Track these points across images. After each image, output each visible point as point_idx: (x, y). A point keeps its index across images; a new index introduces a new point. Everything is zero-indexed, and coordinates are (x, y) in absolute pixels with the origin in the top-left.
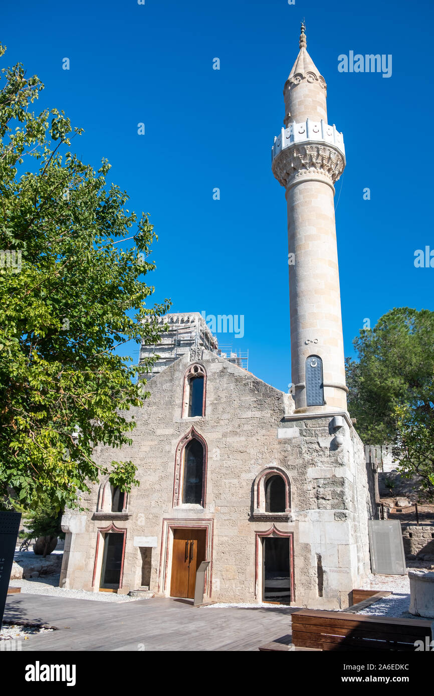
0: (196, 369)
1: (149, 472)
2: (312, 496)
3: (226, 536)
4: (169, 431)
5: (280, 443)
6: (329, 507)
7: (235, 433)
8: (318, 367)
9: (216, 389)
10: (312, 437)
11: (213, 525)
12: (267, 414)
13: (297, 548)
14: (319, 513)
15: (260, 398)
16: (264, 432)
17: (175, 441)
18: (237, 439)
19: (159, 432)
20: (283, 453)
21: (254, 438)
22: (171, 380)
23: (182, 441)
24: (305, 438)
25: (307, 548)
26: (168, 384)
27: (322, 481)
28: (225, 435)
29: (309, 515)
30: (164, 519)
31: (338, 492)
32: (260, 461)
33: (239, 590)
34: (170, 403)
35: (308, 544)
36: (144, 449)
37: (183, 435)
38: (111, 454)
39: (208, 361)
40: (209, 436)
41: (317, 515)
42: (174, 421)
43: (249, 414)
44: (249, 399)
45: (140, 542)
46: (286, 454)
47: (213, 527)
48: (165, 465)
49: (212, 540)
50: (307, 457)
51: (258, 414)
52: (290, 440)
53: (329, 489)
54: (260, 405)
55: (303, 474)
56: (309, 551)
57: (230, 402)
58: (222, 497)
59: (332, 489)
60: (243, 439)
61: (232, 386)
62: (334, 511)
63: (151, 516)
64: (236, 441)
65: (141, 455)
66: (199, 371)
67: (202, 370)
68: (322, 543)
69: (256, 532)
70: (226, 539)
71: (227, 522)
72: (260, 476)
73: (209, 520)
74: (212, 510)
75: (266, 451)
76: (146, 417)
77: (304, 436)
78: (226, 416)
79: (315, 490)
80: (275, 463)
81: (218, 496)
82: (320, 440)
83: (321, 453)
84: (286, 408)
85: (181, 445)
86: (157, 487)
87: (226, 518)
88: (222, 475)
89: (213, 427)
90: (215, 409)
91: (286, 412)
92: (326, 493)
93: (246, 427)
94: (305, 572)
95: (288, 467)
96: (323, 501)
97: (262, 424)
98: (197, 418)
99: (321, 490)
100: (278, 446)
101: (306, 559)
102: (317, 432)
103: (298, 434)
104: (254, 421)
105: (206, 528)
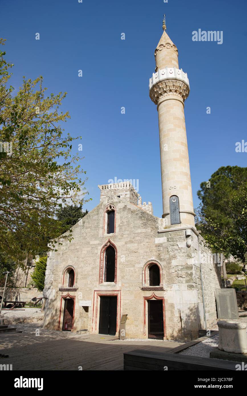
0: (111, 207)
1: (87, 265)
2: (174, 276)
3: (128, 300)
4: (97, 242)
5: (156, 246)
6: (184, 282)
7: (131, 242)
8: (176, 202)
9: (121, 217)
10: (174, 242)
11: (121, 293)
12: (149, 230)
13: (166, 306)
14: (179, 285)
15: (145, 221)
16: (147, 240)
17: (100, 247)
18: (132, 245)
19: (92, 243)
20: (158, 252)
21: (142, 244)
22: (98, 214)
23: (103, 247)
24: (170, 243)
25: (172, 306)
26: (96, 216)
27: (180, 267)
28: (126, 243)
29: (173, 287)
30: (95, 291)
31: (189, 273)
32: (145, 257)
33: (135, 330)
34: (97, 227)
35: (173, 304)
36: (84, 252)
37: (104, 244)
38: (68, 256)
39: (117, 202)
40: (118, 244)
41: (178, 286)
42: (99, 237)
43: (139, 231)
44: (139, 222)
45: (82, 304)
46: (160, 252)
47: (121, 295)
48: (95, 260)
49: (120, 302)
50: (172, 254)
51: (144, 230)
52: (161, 244)
53: (184, 271)
54: (145, 225)
55: (170, 263)
56: (174, 307)
57: (128, 224)
58: (125, 277)
59: (186, 271)
60: (136, 245)
61: (130, 215)
62: (187, 284)
63: (88, 289)
64: (133, 246)
65: (83, 256)
66: (112, 208)
67: (114, 208)
68: (181, 303)
69: (144, 297)
70: (128, 301)
71: (128, 292)
72: (146, 266)
73: (118, 291)
74: (120, 285)
75: (149, 251)
76: (85, 234)
77: (170, 242)
78: (127, 232)
79: (176, 272)
80: (154, 258)
81: (123, 277)
82: (178, 243)
83: (179, 251)
84: (159, 227)
85: (103, 249)
86: (91, 273)
87: (127, 290)
88: (125, 265)
89: (119, 239)
90: (120, 229)
91: (159, 228)
92: (183, 274)
93: (137, 238)
94: (171, 320)
95: (161, 260)
96: (181, 279)
97: (147, 236)
98: (111, 234)
99: (180, 272)
100: (155, 248)
101: (172, 312)
102: (177, 239)
103: (166, 241)
104: (142, 235)
105: (117, 295)
